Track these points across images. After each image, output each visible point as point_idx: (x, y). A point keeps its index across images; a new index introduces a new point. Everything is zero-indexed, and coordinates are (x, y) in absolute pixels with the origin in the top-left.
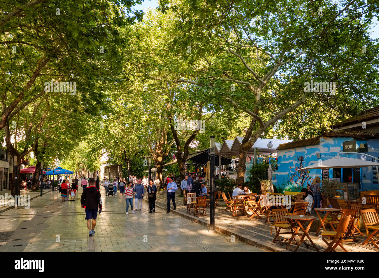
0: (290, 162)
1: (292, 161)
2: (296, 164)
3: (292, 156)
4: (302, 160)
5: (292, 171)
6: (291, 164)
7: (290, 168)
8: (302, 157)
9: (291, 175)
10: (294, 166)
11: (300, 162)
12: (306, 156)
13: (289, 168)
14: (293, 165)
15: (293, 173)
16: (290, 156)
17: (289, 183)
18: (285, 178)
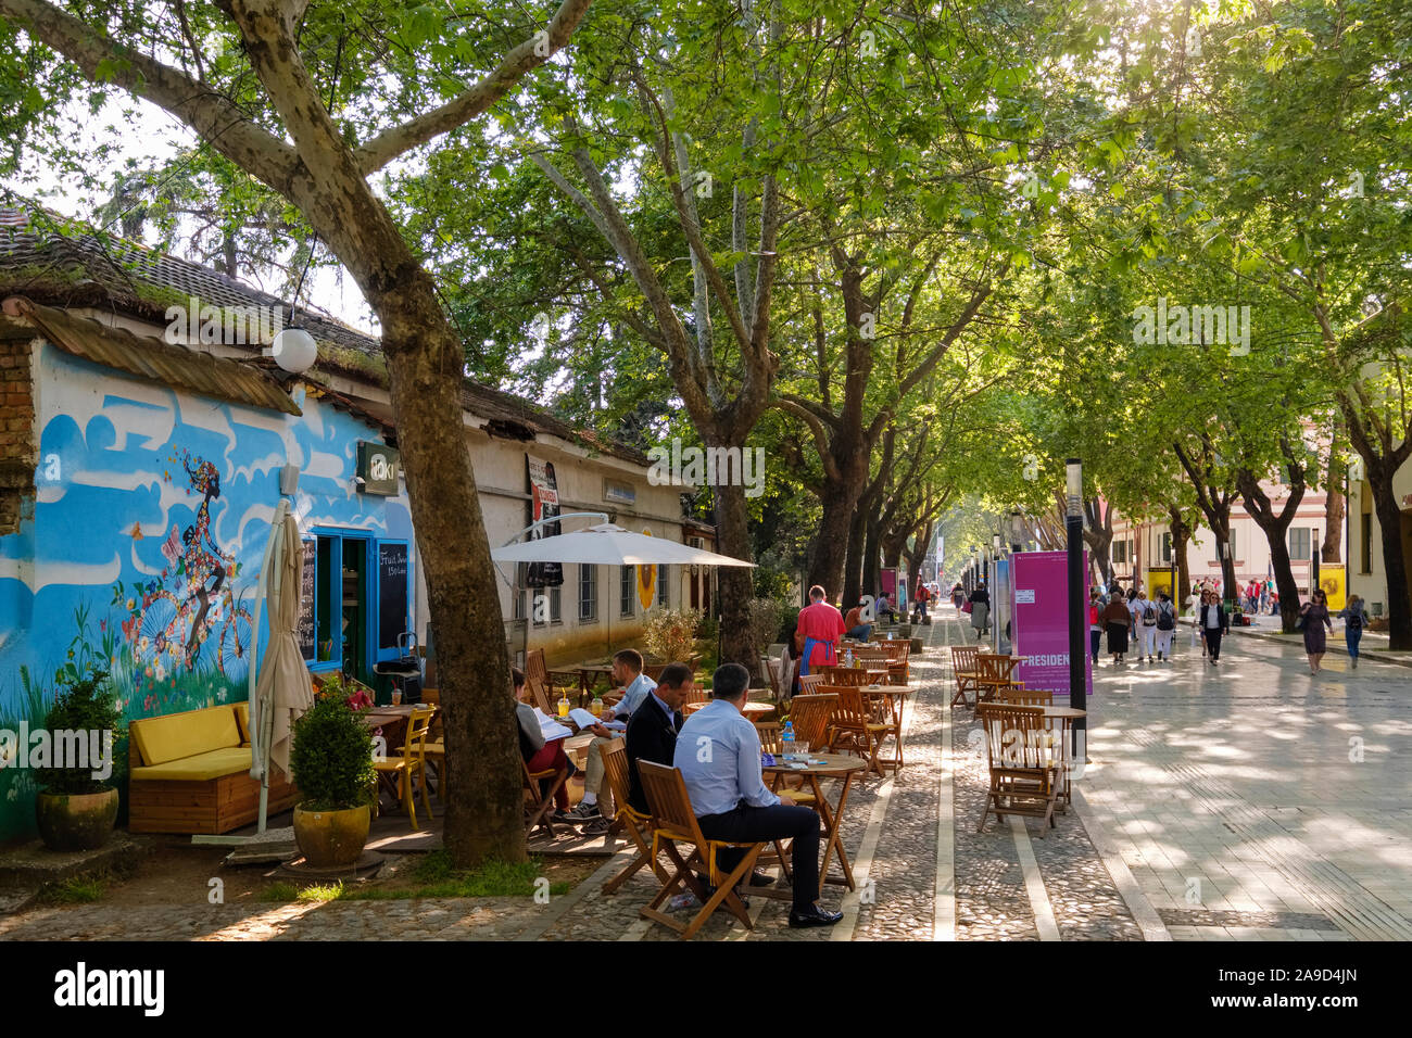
0: (142, 487)
1: (155, 485)
2: (177, 511)
3: (153, 446)
4: (213, 491)
5: (146, 563)
6: (143, 501)
7: (137, 532)
8: (211, 469)
9: (139, 586)
10: (159, 521)
11: (202, 497)
12: (230, 466)
13: (128, 530)
14: (153, 515)
15: (153, 572)
16: (146, 439)
17: (116, 651)
18: (92, 620)
